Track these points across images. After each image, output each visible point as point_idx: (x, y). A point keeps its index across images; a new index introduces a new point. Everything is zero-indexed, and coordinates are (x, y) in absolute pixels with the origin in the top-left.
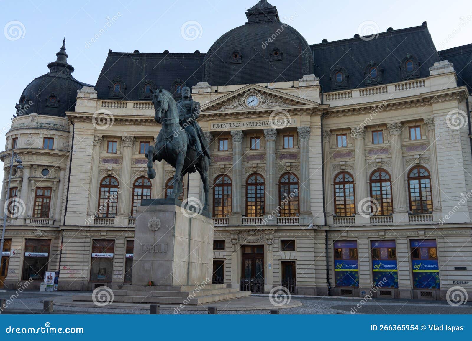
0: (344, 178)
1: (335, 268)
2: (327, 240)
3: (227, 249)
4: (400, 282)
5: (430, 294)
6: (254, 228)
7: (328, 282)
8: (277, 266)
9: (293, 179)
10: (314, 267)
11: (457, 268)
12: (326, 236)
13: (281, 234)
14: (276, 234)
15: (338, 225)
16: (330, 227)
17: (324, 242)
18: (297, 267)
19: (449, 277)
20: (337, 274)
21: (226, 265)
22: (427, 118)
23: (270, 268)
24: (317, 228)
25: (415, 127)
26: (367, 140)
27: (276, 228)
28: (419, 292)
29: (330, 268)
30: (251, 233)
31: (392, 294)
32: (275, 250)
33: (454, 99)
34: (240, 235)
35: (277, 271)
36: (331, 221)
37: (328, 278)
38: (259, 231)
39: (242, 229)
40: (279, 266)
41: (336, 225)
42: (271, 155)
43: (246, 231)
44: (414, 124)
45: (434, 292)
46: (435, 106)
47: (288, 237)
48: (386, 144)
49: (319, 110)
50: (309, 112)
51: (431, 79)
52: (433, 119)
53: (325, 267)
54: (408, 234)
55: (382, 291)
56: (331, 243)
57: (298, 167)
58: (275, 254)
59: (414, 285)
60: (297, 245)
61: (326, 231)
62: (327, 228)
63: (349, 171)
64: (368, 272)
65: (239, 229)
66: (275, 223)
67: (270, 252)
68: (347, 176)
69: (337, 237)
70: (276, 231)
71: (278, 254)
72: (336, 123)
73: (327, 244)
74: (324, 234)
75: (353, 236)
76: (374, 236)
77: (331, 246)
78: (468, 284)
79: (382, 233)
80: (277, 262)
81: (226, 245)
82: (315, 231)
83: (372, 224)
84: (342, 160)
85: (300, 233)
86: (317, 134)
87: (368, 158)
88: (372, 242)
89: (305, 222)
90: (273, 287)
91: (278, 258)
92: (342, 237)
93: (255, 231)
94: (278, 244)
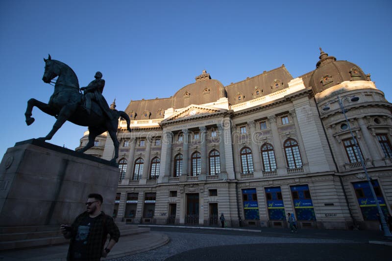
0: (246, 151)
1: (244, 207)
2: (237, 188)
3: (178, 196)
5: (310, 225)
6: (193, 183)
7: (239, 217)
8: (206, 207)
9: (217, 153)
10: (229, 206)
11: (326, 205)
12: (236, 186)
13: (208, 185)
14: (206, 186)
15: (244, 179)
16: (238, 180)
17: (235, 190)
18: (219, 206)
19: (322, 212)
20: (246, 211)
21: (177, 206)
22: (290, 110)
23: (202, 207)
24: (229, 181)
25: (284, 117)
26: (257, 128)
27: (205, 182)
28: (301, 223)
29: (240, 207)
30: (191, 186)
31: (283, 224)
32: (206, 196)
33: (306, 96)
34: (186, 187)
35: (206, 209)
36: (239, 176)
37: (239, 214)
38: (195, 184)
39: (186, 183)
40: (208, 206)
41: (242, 179)
43: (188, 184)
44: (284, 115)
45: (312, 223)
46: (295, 102)
47: (213, 187)
48: (268, 128)
49: (228, 114)
50: (222, 115)
51: (290, 88)
52: (294, 110)
53: (236, 206)
54: (288, 182)
56: (240, 190)
57: (218, 146)
58: (205, 198)
59: (297, 217)
60: (218, 192)
61: (236, 183)
62: (236, 181)
63: (248, 146)
64: (265, 209)
65: (184, 183)
66: (205, 179)
67: (202, 198)
68: (248, 150)
69: (243, 186)
70: (205, 184)
71: (207, 198)
72: (238, 120)
73: (237, 191)
74: (235, 185)
75: (252, 186)
76: (266, 184)
77: (240, 193)
78: (337, 216)
79: (271, 183)
80: (206, 204)
81: (178, 194)
82: (229, 183)
83: (264, 177)
84: (244, 141)
85: (219, 185)
86: (228, 127)
88: (266, 188)
89: (223, 178)
90: (204, 221)
91: (207, 201)
92: (247, 186)
93: (193, 184)
94: (207, 192)
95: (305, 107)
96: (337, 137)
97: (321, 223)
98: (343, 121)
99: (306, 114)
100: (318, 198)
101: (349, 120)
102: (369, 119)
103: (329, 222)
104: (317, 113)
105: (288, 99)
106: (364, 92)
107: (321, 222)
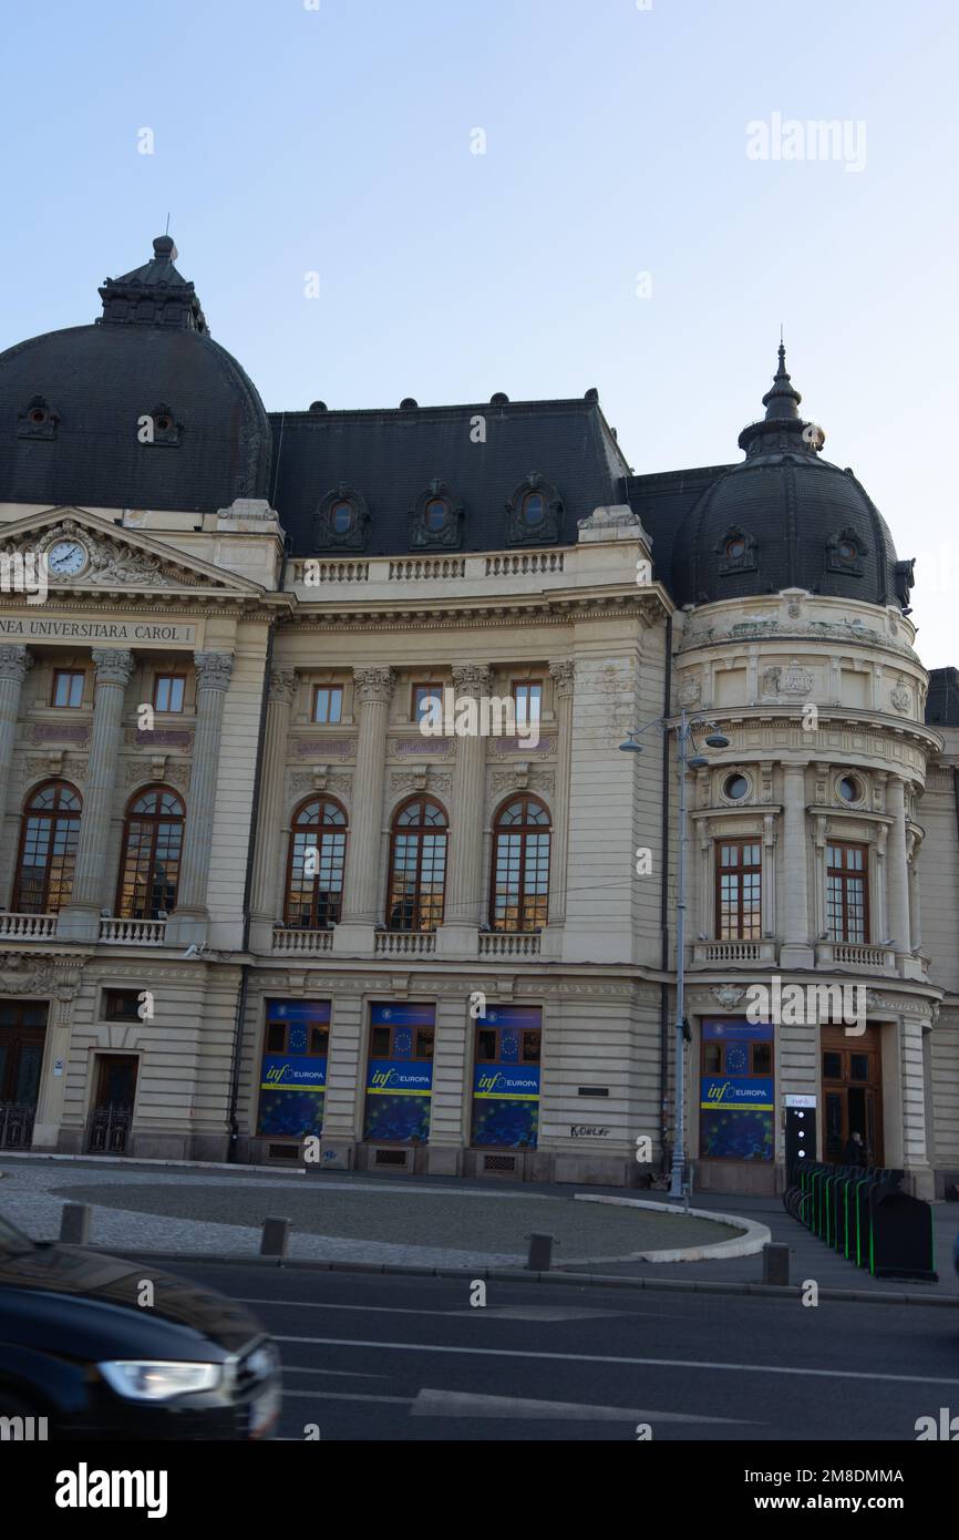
0: (322, 814)
1: (264, 1079)
2: (244, 991)
4: (434, 1126)
5: (507, 1164)
6: (23, 949)
7: (232, 1121)
8: (82, 1068)
9: (169, 806)
10: (192, 1074)
11: (585, 1092)
12: (244, 982)
13: (104, 970)
14: (90, 970)
15: (284, 952)
16: (259, 957)
17: (234, 1000)
18: (142, 1071)
19: (562, 1117)
20: (265, 1096)
22: (556, 659)
23: (58, 1072)
24: (214, 958)
25: (528, 683)
26: (396, 710)
27: (91, 952)
28: (480, 1157)
29: (243, 1079)
30: (12, 962)
31: (410, 1159)
32: (81, 1017)
33: (631, 616)
35: (79, 1081)
36: (264, 937)
37: (233, 1109)
38: (37, 956)
40: (90, 1067)
41: (277, 952)
42: (105, 731)
44: (525, 675)
45: (520, 1157)
46: (583, 631)
47: (121, 979)
49: (264, 607)
50: (231, 609)
51: (580, 552)
52: (572, 666)
53: (228, 1077)
55: (383, 1152)
56: (257, 1004)
57: (186, 772)
58: (79, 1030)
59: (472, 1135)
60: (152, 1007)
61: (246, 969)
62: (247, 960)
63: (336, 794)
64: (350, 1096)
66: (92, 935)
67: (65, 1025)
68: (330, 809)
69: (275, 987)
70: (91, 960)
71: (89, 1030)
72: (312, 649)
73: (242, 1007)
74: (237, 977)
75: (318, 988)
76: (380, 990)
77: (258, 1014)
78: (608, 1136)
79: (401, 983)
80: (84, 1055)
82: (210, 965)
83: (381, 955)
84: (318, 763)
85: (162, 971)
86: (252, 677)
87: (392, 761)
88: (376, 1007)
89: (183, 940)
90: (60, 1131)
91: (87, 1043)
92: (290, 988)
93: (26, 957)
94: (93, 1001)
95: (616, 663)
96: (700, 825)
97: (550, 1161)
98: (737, 764)
99: (612, 699)
100: (565, 1063)
101: (756, 764)
102: (823, 775)
103: (577, 1156)
104: (661, 698)
105: (557, 611)
106: (843, 658)
107: (550, 1155)
